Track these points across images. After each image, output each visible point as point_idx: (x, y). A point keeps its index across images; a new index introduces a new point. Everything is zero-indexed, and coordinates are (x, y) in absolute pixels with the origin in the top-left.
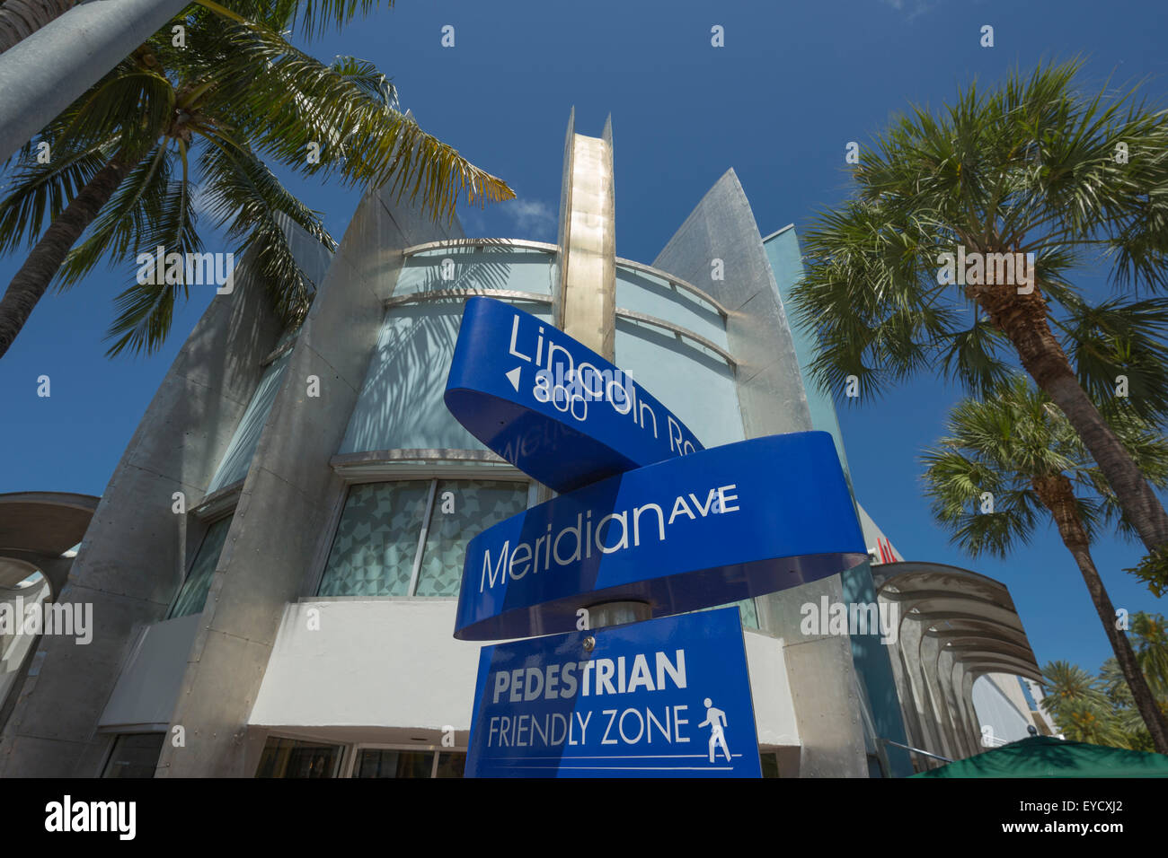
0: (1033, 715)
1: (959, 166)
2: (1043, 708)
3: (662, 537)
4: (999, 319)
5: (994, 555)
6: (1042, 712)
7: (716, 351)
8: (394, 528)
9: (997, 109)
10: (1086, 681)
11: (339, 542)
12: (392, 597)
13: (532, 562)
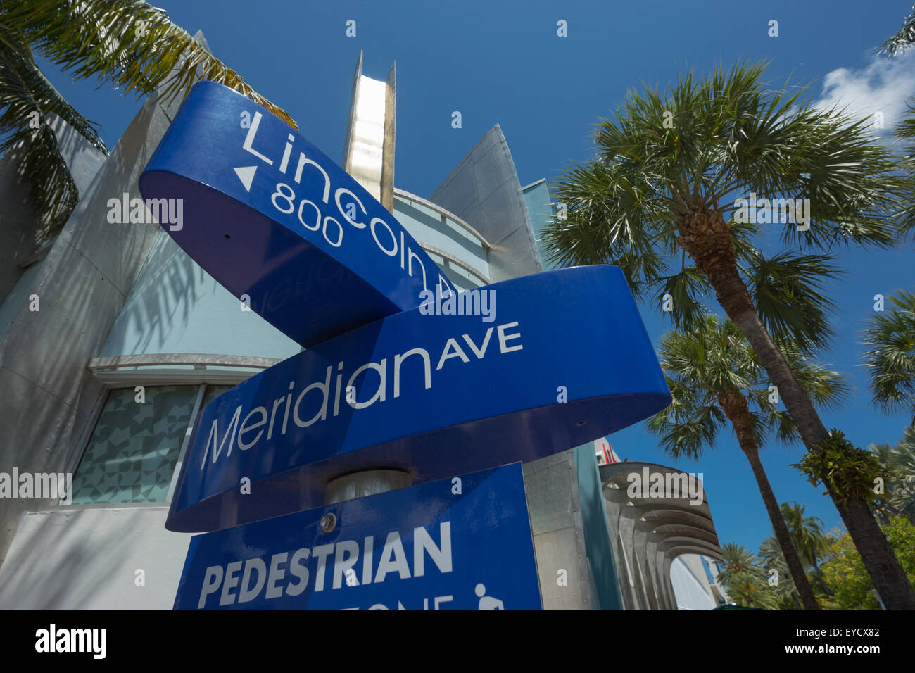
0: (712, 588)
1: (677, 138)
2: (718, 582)
3: (428, 385)
4: (702, 263)
5: (690, 457)
6: (718, 585)
7: (479, 277)
8: (157, 432)
9: (705, 94)
10: (749, 558)
11: (93, 447)
12: (148, 503)
13: (266, 427)
